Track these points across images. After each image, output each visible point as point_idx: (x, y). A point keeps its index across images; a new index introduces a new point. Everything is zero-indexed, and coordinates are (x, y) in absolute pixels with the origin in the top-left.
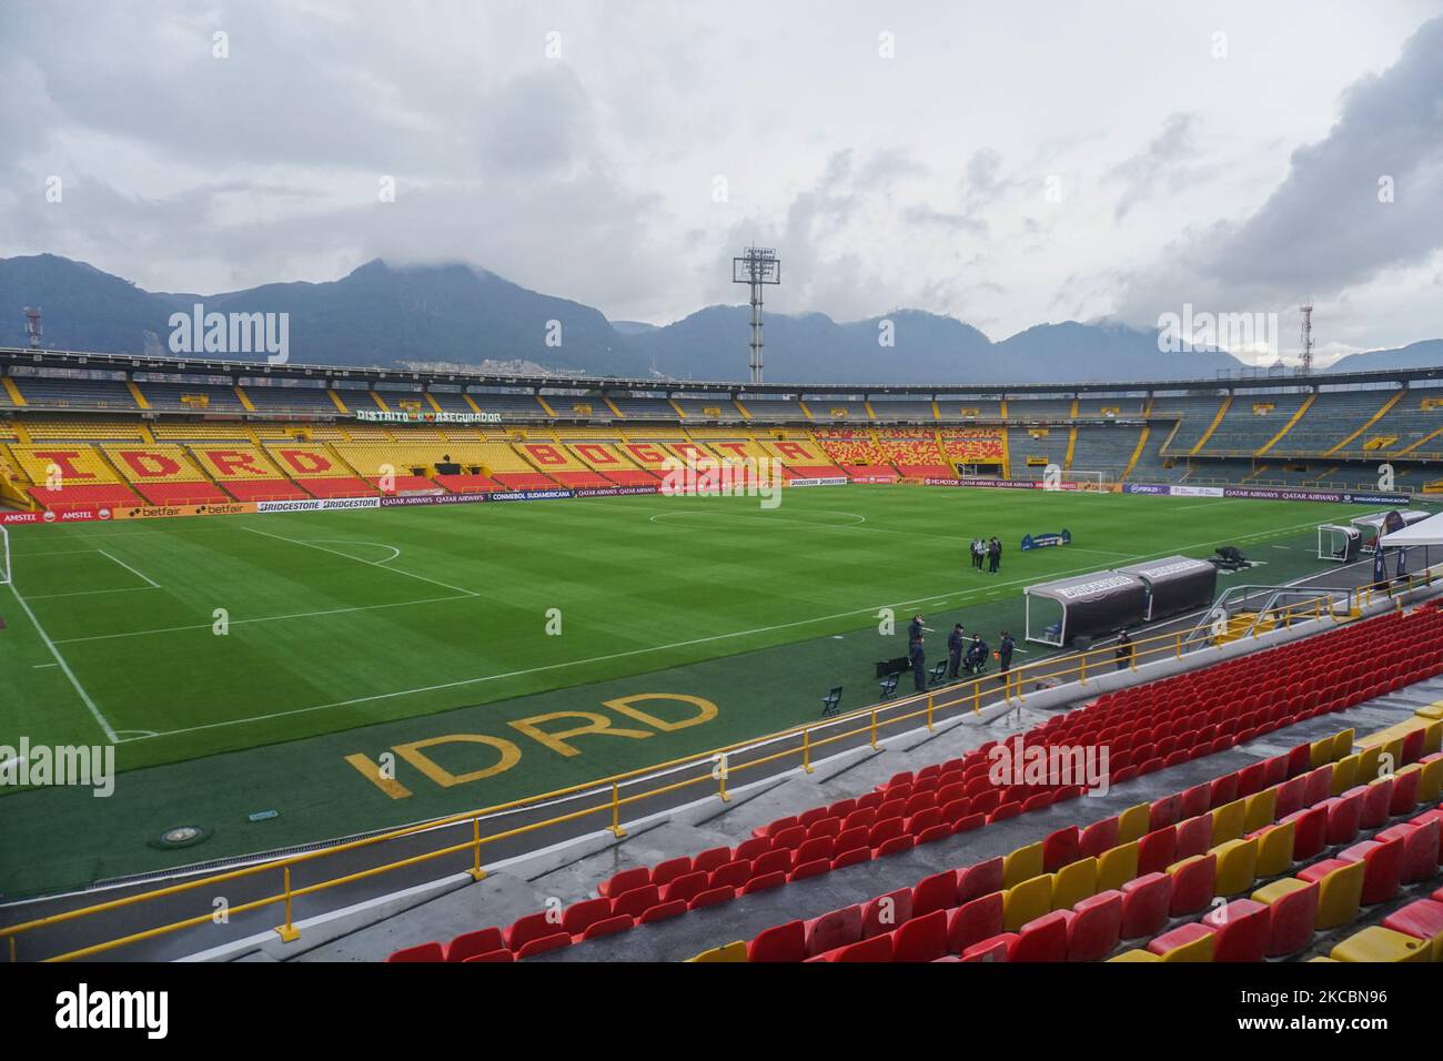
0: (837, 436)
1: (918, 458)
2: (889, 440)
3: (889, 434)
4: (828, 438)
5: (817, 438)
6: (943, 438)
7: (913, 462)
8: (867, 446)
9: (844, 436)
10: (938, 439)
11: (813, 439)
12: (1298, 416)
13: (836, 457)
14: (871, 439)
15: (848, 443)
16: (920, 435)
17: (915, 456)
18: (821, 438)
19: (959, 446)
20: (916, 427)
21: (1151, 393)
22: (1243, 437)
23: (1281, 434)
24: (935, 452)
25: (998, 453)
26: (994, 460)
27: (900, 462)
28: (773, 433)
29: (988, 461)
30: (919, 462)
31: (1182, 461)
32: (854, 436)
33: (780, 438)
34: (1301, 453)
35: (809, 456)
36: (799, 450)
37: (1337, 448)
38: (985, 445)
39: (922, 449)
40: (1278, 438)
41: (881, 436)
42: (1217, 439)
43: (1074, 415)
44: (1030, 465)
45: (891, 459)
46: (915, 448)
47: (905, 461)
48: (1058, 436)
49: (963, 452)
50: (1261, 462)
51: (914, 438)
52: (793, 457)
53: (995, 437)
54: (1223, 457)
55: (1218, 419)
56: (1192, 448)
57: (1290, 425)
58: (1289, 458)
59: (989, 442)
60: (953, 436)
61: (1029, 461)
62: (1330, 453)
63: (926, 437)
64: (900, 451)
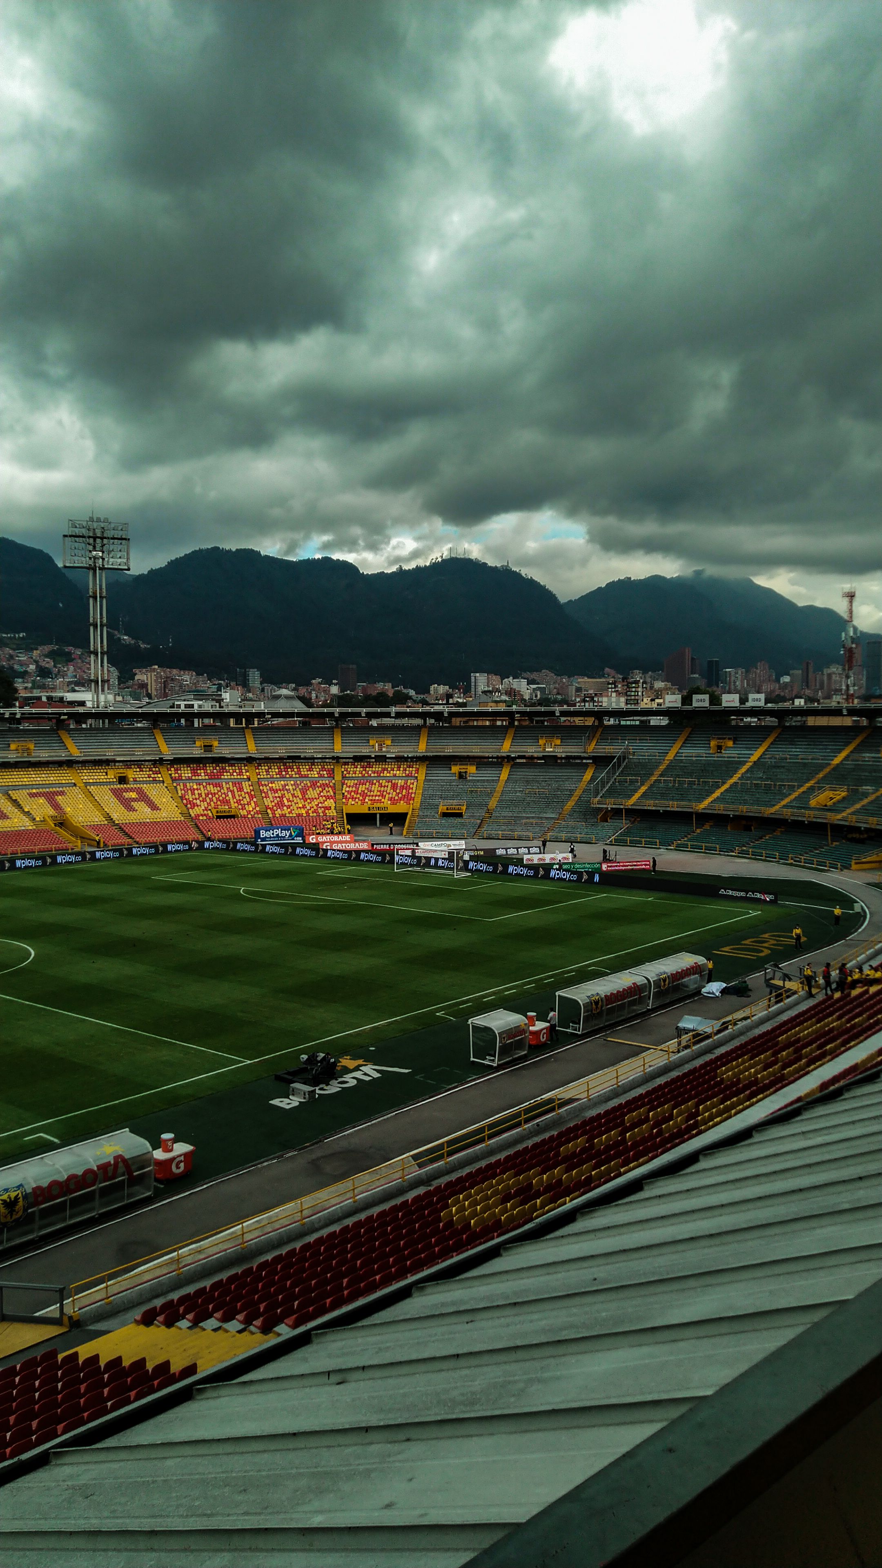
0: (203, 776)
1: (304, 807)
2: (272, 780)
3: (273, 772)
4: (190, 779)
5: (174, 780)
6: (344, 777)
7: (296, 812)
8: (241, 789)
9: (212, 776)
10: (338, 777)
11: (168, 781)
12: (754, 758)
13: (194, 805)
14: (249, 779)
15: (216, 785)
16: (314, 773)
17: (301, 804)
18: (180, 778)
19: (362, 788)
20: (311, 761)
21: (601, 720)
22: (690, 783)
23: (732, 781)
24: (328, 797)
25: (408, 798)
26: (401, 807)
27: (279, 812)
28: (112, 775)
29: (393, 809)
30: (303, 811)
31: (617, 813)
32: (226, 776)
33: (123, 780)
34: (744, 809)
35: (154, 807)
36: (143, 797)
37: (784, 803)
38: (394, 787)
39: (311, 793)
40: (726, 786)
41: (263, 774)
42: (662, 785)
43: (506, 747)
44: (445, 815)
45: (267, 807)
46: (304, 792)
47: (286, 811)
48: (488, 774)
49: (364, 795)
50: (703, 818)
51: (306, 776)
52: (131, 809)
53: (409, 776)
54: (661, 809)
55: (671, 756)
56: (630, 797)
57: (744, 769)
58: (731, 814)
59: (400, 782)
60: (357, 774)
61: (442, 809)
62: (773, 810)
63: (322, 776)
64: (283, 796)
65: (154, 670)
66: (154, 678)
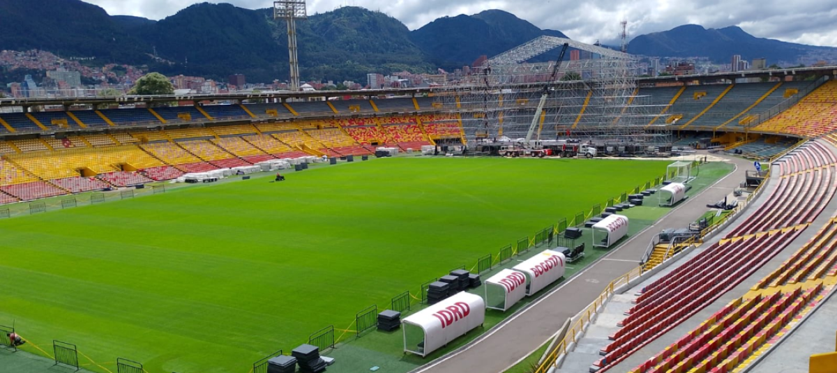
0: (355, 125)
1: (409, 137)
2: (388, 125)
3: (388, 121)
4: (349, 126)
5: (342, 126)
6: (422, 122)
7: (406, 140)
8: (375, 130)
9: (360, 124)
10: (419, 122)
11: (340, 127)
13: (358, 139)
14: (377, 125)
15: (363, 128)
16: (407, 121)
17: (407, 135)
18: (344, 126)
20: (404, 116)
26: (456, 135)
27: (399, 140)
28: (313, 125)
29: (452, 136)
30: (410, 139)
32: (366, 124)
33: (319, 128)
38: (449, 126)
39: (410, 131)
41: (383, 123)
43: (501, 104)
45: (392, 138)
46: (406, 130)
47: (402, 140)
49: (436, 132)
51: (404, 123)
53: (454, 121)
60: (428, 121)
61: (477, 135)
63: (411, 122)
64: (397, 133)
65: (181, 77)
66: (181, 82)
